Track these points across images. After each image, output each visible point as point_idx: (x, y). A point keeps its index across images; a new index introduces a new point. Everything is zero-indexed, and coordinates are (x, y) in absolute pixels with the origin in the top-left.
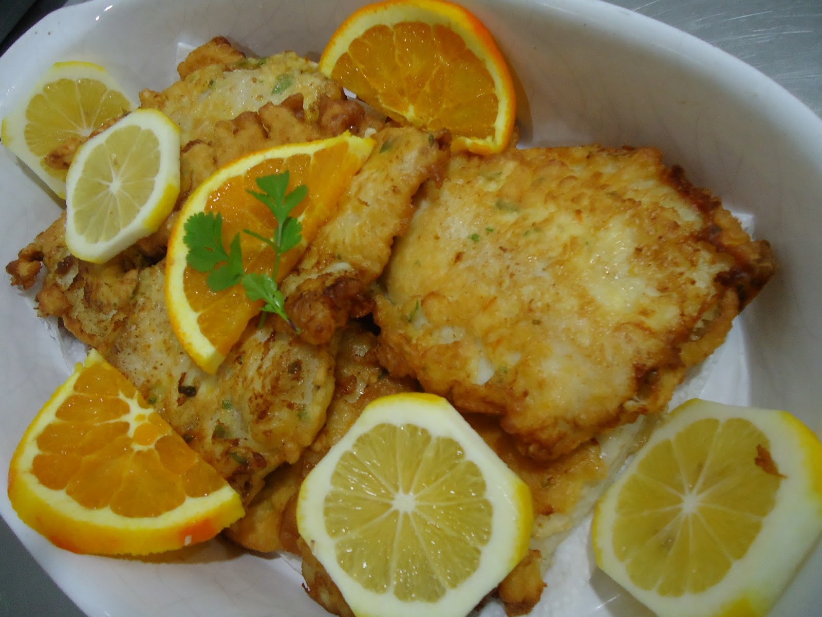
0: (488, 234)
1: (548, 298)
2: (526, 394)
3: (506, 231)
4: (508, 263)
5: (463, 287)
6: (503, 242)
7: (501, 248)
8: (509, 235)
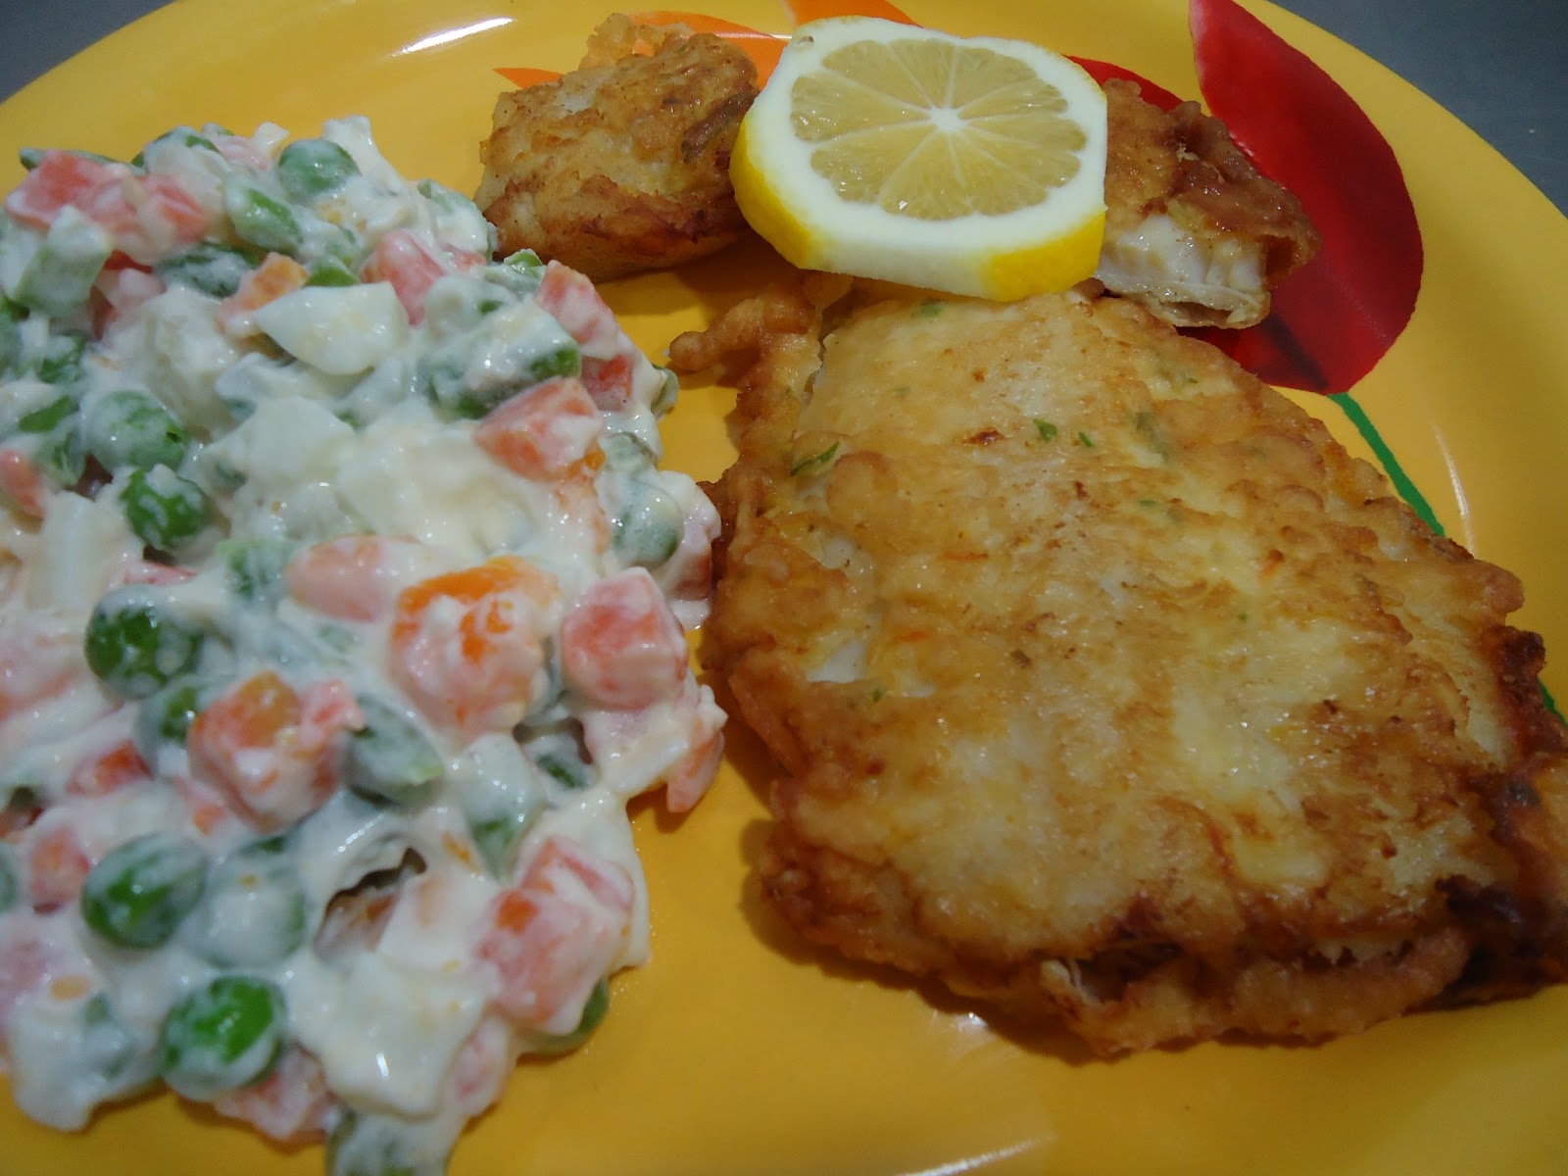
0: (1076, 443)
1: (1085, 638)
2: (875, 769)
3: (1113, 469)
4: (1067, 517)
5: (945, 491)
6: (1090, 482)
7: (1079, 486)
8: (1114, 478)
